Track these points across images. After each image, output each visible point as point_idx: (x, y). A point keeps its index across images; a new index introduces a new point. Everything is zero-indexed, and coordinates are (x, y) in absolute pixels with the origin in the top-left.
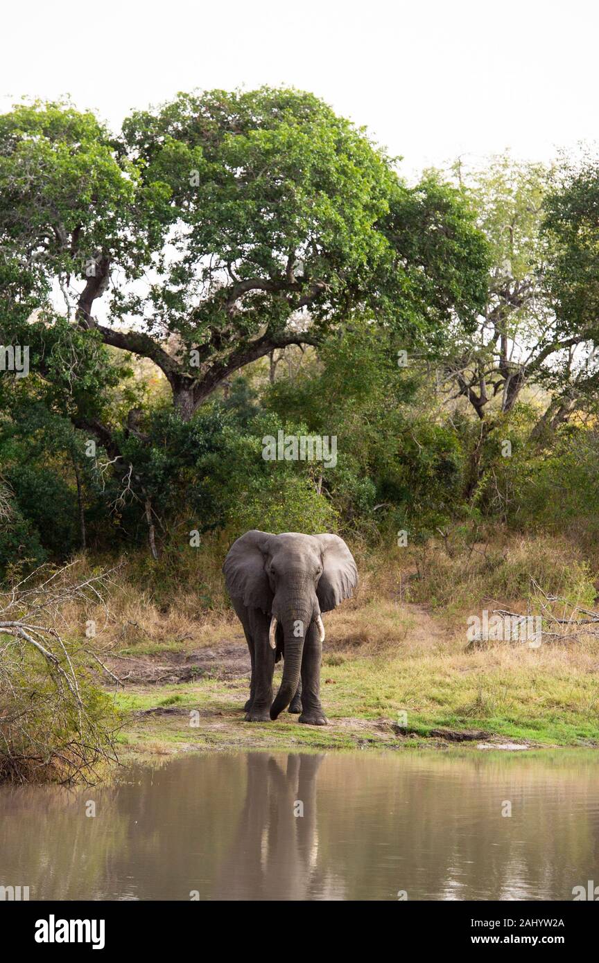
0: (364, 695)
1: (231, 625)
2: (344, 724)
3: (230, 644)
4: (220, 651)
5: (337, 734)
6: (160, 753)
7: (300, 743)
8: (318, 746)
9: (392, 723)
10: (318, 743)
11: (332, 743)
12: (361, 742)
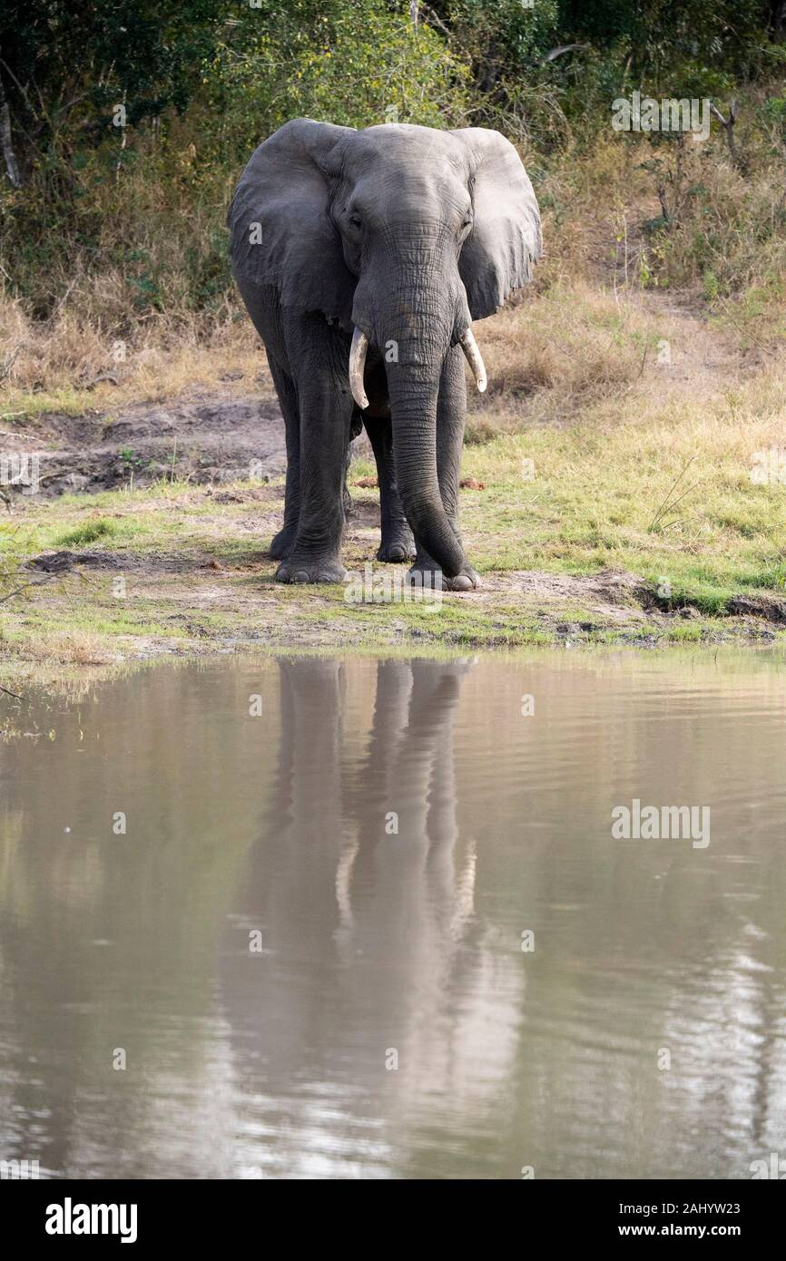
0: (556, 516)
1: (209, 347)
2: (517, 588)
3: (209, 396)
4: (185, 411)
5: (502, 611)
6: (82, 662)
7: (415, 634)
8: (460, 640)
9: (632, 584)
10: (460, 633)
11: (494, 633)
12: (563, 629)
